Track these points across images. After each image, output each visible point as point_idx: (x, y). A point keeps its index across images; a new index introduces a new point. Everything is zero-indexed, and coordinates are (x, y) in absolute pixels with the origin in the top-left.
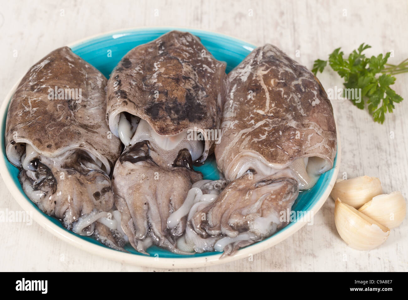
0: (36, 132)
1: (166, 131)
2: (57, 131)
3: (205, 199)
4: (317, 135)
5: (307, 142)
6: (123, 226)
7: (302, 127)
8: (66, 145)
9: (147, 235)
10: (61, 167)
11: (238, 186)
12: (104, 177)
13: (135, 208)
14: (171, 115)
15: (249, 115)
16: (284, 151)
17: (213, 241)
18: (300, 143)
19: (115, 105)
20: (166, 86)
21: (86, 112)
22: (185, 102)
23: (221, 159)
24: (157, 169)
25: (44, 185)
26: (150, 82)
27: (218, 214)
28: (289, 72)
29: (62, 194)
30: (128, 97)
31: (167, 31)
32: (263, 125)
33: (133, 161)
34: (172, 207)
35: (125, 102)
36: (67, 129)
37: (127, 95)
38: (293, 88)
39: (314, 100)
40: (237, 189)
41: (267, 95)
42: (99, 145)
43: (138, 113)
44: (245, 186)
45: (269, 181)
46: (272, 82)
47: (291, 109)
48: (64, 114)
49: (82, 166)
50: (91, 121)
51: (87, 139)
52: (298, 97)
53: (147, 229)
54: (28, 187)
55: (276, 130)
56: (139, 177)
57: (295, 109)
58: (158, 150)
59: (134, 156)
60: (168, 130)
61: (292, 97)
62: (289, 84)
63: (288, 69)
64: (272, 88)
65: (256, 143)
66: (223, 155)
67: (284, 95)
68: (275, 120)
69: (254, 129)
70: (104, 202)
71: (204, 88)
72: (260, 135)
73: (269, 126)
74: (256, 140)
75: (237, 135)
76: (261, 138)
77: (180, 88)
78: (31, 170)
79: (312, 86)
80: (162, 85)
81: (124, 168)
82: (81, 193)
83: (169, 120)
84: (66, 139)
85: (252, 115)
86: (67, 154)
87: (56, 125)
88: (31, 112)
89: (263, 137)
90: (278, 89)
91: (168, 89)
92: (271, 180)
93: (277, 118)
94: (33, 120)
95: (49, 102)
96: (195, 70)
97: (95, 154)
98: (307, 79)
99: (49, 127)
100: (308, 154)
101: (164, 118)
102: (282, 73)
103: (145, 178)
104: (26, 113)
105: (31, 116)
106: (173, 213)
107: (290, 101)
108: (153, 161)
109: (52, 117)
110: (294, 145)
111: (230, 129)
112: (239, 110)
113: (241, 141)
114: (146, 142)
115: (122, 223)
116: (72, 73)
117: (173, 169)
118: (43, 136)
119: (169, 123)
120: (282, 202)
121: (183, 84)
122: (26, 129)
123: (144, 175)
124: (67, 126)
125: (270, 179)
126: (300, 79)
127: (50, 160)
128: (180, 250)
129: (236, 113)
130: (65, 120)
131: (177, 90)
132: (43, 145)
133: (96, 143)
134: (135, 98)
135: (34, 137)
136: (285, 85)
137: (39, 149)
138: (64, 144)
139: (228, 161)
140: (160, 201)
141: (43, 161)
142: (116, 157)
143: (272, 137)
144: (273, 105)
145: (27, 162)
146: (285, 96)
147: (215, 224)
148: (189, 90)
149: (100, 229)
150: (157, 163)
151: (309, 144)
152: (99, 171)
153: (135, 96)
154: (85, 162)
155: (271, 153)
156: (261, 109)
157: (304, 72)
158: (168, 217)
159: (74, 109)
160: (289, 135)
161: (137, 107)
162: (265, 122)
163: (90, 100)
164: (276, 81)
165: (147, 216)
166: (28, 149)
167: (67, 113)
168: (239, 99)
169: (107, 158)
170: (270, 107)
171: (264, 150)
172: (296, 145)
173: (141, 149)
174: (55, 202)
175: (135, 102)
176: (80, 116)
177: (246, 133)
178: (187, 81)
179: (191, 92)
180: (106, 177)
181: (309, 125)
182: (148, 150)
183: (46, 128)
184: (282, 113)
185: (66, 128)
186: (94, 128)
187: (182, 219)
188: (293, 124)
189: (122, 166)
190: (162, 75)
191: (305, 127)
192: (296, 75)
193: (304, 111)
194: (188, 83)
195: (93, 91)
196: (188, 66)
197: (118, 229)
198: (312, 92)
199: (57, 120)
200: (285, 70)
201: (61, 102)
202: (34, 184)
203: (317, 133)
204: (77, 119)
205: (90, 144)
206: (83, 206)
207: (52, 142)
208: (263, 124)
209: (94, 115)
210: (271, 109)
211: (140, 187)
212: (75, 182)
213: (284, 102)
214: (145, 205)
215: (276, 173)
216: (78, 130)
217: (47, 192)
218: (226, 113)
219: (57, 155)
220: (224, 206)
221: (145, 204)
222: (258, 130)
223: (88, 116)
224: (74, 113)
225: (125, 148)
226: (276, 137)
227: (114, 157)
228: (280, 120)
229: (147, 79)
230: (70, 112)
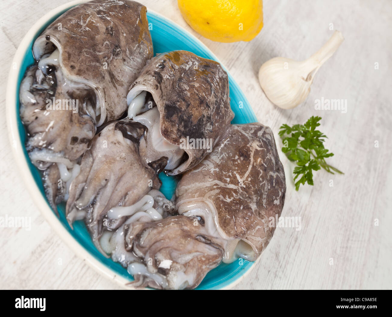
0: (72, 46)
1: (168, 135)
2: (89, 61)
3: (151, 212)
4: (263, 231)
5: (254, 230)
6: (73, 183)
7: (258, 214)
8: (86, 77)
9: (85, 208)
10: (67, 92)
11: (184, 226)
12: (93, 129)
13: (95, 176)
14: (180, 125)
15: (228, 172)
16: (235, 225)
17: (132, 259)
18: (249, 227)
19: (148, 82)
20: (192, 99)
21: (121, 66)
22: (195, 124)
23: (186, 187)
24: (137, 158)
25: (40, 95)
26: (183, 86)
27: (153, 239)
28: (272, 162)
29: (48, 117)
30: (161, 84)
31: (212, 59)
32: (234, 190)
33: (125, 135)
34: (124, 200)
35: (157, 86)
36: (98, 66)
37: (162, 82)
38: (269, 177)
39: (277, 200)
40: (182, 227)
41: (250, 167)
42: (110, 100)
43: (159, 103)
44: (189, 229)
45: (208, 241)
46: (259, 160)
47: (258, 193)
48: (105, 52)
49: (84, 105)
50: (119, 76)
51: (105, 87)
52: (268, 187)
53: (90, 203)
54: (27, 84)
55: (240, 202)
56: (119, 153)
57: (261, 195)
58: (149, 143)
59: (129, 131)
60: (170, 136)
61: (264, 184)
62: (268, 172)
63: (273, 158)
64: (256, 165)
65: (220, 200)
66: (189, 187)
67: (260, 177)
68: (244, 193)
69: (225, 187)
70: (75, 150)
71: (213, 123)
72: (227, 196)
73: (237, 195)
74: (221, 197)
75: (211, 181)
76: (226, 199)
77: (199, 109)
78: (43, 72)
79: (281, 187)
80: (189, 96)
81: (114, 134)
82: (64, 129)
83: (176, 128)
84: (90, 74)
85: (230, 174)
86: (81, 86)
87: (92, 55)
88: (83, 28)
89: (228, 200)
90: (259, 169)
91: (191, 103)
92: (210, 241)
93: (246, 192)
94: (79, 36)
95: (102, 33)
96: (216, 104)
97: (102, 104)
98: (281, 177)
99: (86, 52)
100: (248, 240)
101: (174, 124)
102: (268, 158)
103: (123, 158)
104: (78, 26)
105: (80, 31)
106: (120, 207)
107: (262, 186)
108: (138, 148)
109: (95, 47)
110: (245, 225)
111: (208, 172)
112: (224, 162)
113: (211, 189)
114: (145, 128)
115: (74, 181)
116: (136, 28)
117: (147, 167)
118: (75, 55)
119: (174, 131)
120: (205, 267)
121: (203, 108)
122: (67, 36)
123: (124, 155)
124: (100, 64)
125: (210, 239)
126: (276, 173)
127: (63, 79)
128: (100, 244)
129: (221, 163)
130: (102, 58)
131: (197, 109)
132: (68, 62)
133: (109, 96)
134: (166, 89)
135: (68, 49)
136: (265, 170)
137: (63, 62)
138: (86, 76)
139: (190, 194)
140: (119, 188)
141: (58, 74)
142: (114, 118)
143: (234, 206)
144: (249, 179)
145: (45, 63)
146: (261, 179)
147: (144, 245)
148: (204, 116)
149: (53, 171)
150: (140, 152)
151: (254, 232)
152: (93, 120)
153: (166, 88)
154: (89, 104)
155: (225, 219)
156: (240, 175)
157: (281, 170)
158: (114, 206)
159: (115, 56)
160: (246, 214)
161: (162, 96)
162: (237, 188)
163: (131, 59)
164: (262, 162)
165: (99, 191)
166: (55, 53)
167: (108, 53)
168: (230, 153)
169: (107, 114)
170: (247, 180)
171: (222, 211)
172: (246, 226)
173: (137, 130)
174: (37, 118)
175: (163, 93)
176: (115, 64)
177: (218, 185)
178: (207, 109)
179: (204, 119)
180: (94, 129)
181: (263, 217)
182: (141, 136)
183: (83, 50)
184: (251, 191)
185: (98, 64)
186: (117, 83)
187: (123, 217)
188: (254, 207)
189: (114, 132)
190: (194, 89)
191: (259, 217)
192: (275, 168)
193: (266, 202)
194: (206, 110)
195: (139, 55)
196: (214, 97)
197: (67, 184)
198: (279, 191)
199: (96, 52)
200: (271, 158)
201: (110, 41)
202: (34, 86)
203: (264, 229)
204: (111, 65)
205: (105, 93)
206: (56, 140)
207: (78, 66)
208: (234, 188)
209: (125, 73)
210: (246, 182)
211: (113, 162)
212: (68, 115)
213: (257, 183)
214: (104, 181)
215: (217, 238)
216: (105, 74)
217: (38, 103)
218: (214, 155)
219: (72, 80)
220: (162, 235)
221: (106, 180)
222: (228, 190)
223: (121, 70)
224: (113, 58)
225: (127, 117)
226: (237, 208)
227: (112, 118)
228: (247, 195)
229: (182, 81)
230: (111, 55)
